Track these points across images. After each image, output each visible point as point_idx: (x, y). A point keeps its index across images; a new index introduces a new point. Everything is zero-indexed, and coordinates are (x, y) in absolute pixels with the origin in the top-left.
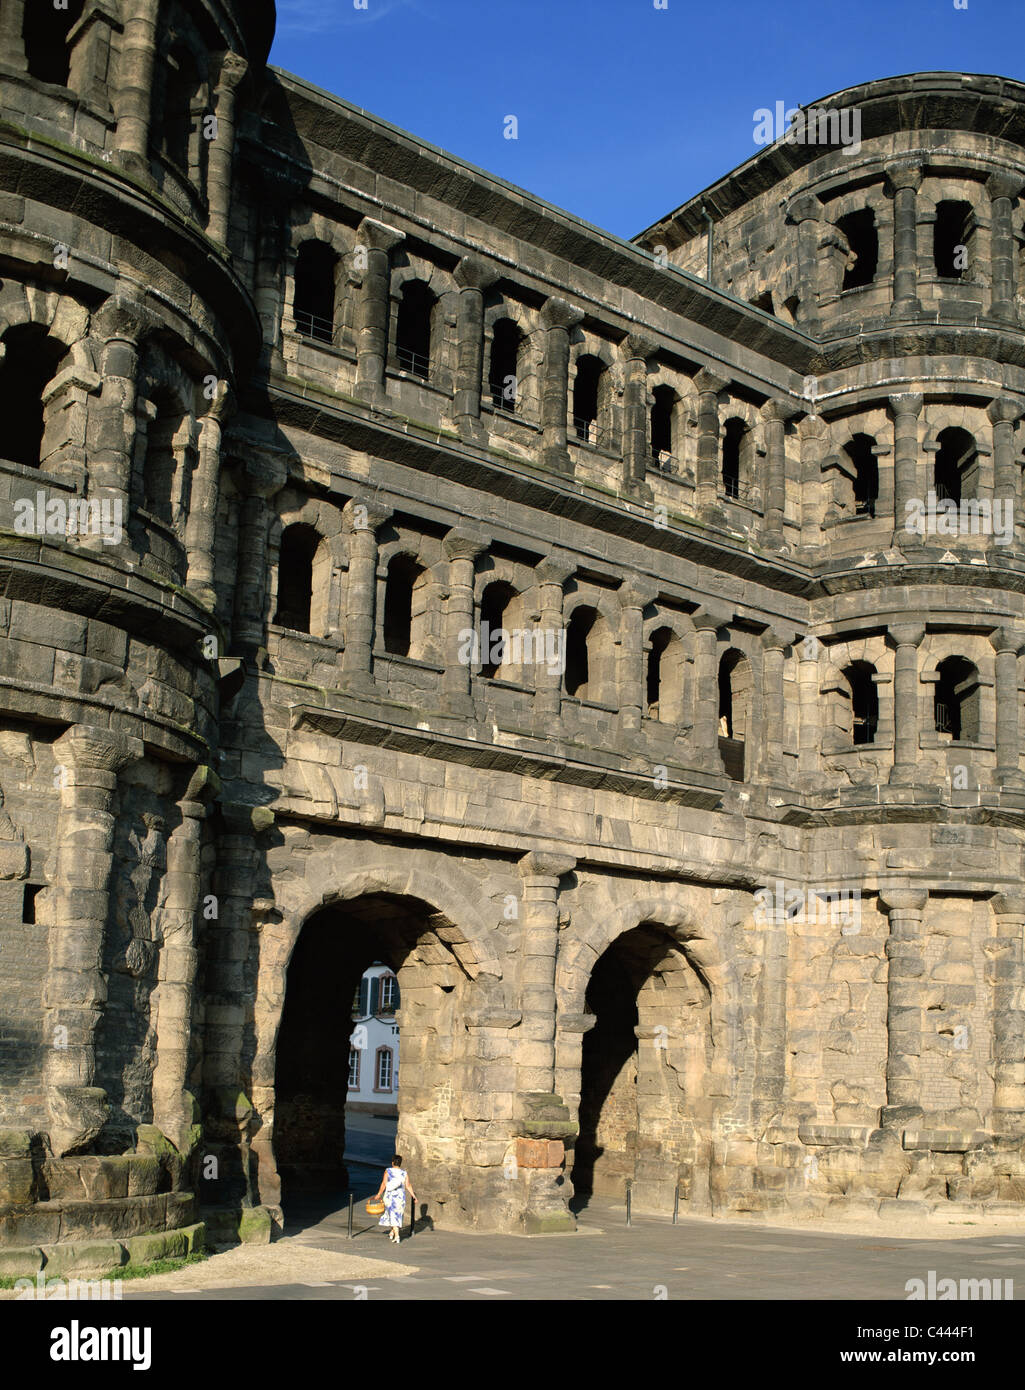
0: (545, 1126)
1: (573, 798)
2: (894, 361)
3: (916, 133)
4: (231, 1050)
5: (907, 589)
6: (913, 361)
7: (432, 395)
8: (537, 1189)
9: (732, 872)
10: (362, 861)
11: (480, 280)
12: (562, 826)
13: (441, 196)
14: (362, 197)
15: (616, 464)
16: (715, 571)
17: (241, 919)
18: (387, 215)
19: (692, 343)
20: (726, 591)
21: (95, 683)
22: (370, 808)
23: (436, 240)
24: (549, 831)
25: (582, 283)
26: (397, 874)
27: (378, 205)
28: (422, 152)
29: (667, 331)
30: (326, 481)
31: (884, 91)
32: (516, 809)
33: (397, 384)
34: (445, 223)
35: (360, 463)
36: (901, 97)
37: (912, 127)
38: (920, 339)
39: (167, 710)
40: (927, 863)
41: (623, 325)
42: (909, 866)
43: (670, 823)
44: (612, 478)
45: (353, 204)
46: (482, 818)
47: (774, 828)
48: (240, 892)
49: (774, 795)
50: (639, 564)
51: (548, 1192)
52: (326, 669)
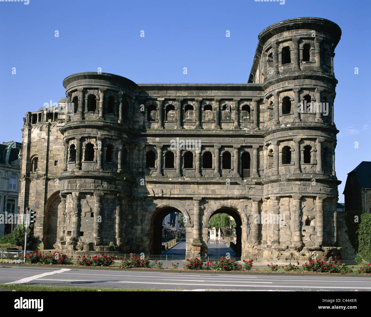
0: (195, 244)
1: (201, 187)
2: (273, 85)
3: (277, 35)
4: (138, 232)
5: (275, 134)
6: (276, 85)
7: (173, 123)
8: (194, 255)
9: (242, 196)
10: (162, 202)
11: (179, 101)
12: (199, 192)
13: (171, 90)
14: (156, 96)
15: (214, 123)
16: (236, 138)
17: (139, 213)
18: (161, 97)
19: (229, 95)
20: (240, 141)
21: (96, 187)
22: (160, 194)
23: (171, 98)
24: (197, 193)
25: (202, 93)
26: (168, 203)
27: (160, 96)
28: (164, 86)
29: (224, 95)
30: (152, 144)
31: (267, 30)
32: (190, 190)
33: (166, 123)
34: (172, 94)
35: (157, 139)
36: (270, 30)
37: (276, 34)
38: (275, 81)
39: (109, 188)
40: (278, 191)
41: (213, 98)
42: (275, 192)
43: (225, 188)
44: (213, 126)
45: (155, 98)
46: (183, 193)
47: (253, 186)
48: (139, 209)
49: (254, 179)
50: (217, 141)
51: (197, 255)
52: (155, 172)
